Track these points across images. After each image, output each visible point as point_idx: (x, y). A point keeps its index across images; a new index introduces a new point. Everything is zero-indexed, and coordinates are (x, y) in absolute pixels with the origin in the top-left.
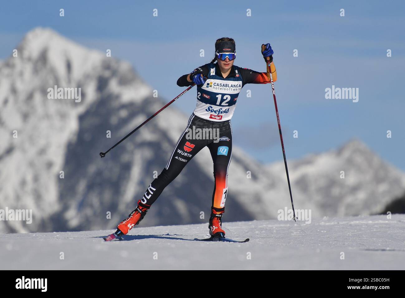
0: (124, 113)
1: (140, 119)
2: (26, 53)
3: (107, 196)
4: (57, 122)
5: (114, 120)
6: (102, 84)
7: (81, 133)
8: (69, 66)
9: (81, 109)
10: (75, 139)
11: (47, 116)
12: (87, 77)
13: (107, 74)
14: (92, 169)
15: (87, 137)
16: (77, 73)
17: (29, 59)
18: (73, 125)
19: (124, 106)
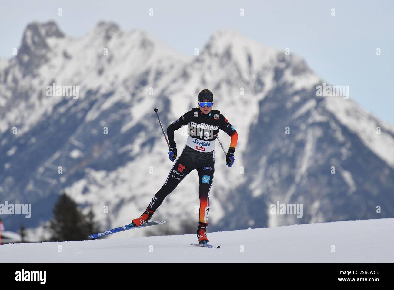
0: (297, 99)
1: (311, 104)
2: (213, 51)
3: (285, 169)
4: (240, 107)
5: (289, 105)
6: (278, 74)
7: (261, 116)
8: (250, 60)
9: (261, 96)
10: (256, 121)
11: (233, 103)
12: (265, 68)
13: (282, 65)
14: (272, 147)
15: (267, 119)
16: (257, 66)
17: (216, 55)
18: (254, 110)
19: (297, 93)
